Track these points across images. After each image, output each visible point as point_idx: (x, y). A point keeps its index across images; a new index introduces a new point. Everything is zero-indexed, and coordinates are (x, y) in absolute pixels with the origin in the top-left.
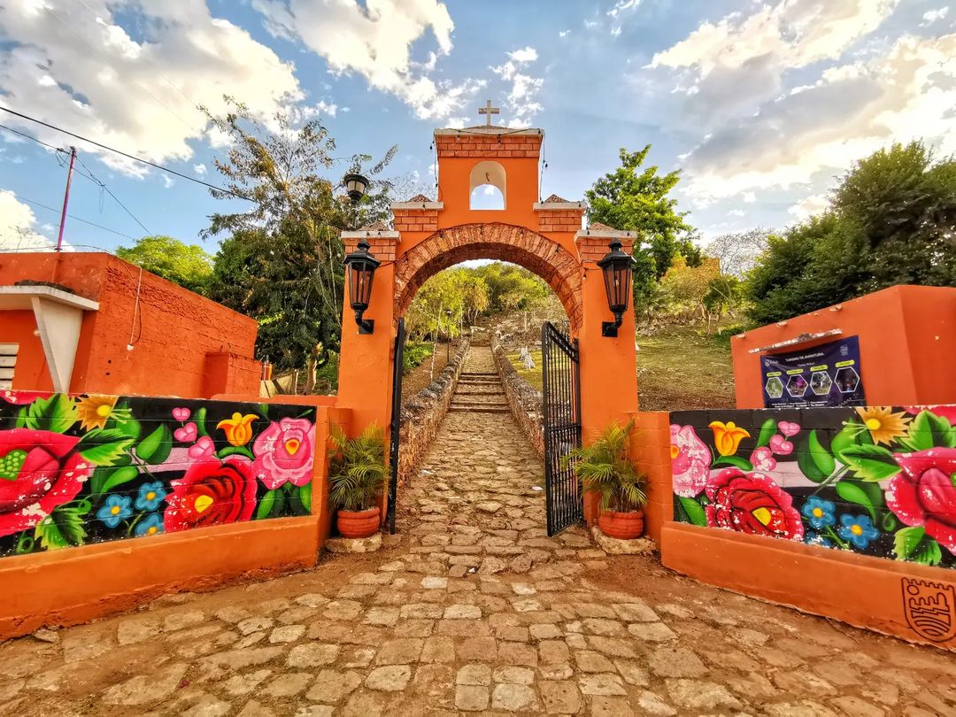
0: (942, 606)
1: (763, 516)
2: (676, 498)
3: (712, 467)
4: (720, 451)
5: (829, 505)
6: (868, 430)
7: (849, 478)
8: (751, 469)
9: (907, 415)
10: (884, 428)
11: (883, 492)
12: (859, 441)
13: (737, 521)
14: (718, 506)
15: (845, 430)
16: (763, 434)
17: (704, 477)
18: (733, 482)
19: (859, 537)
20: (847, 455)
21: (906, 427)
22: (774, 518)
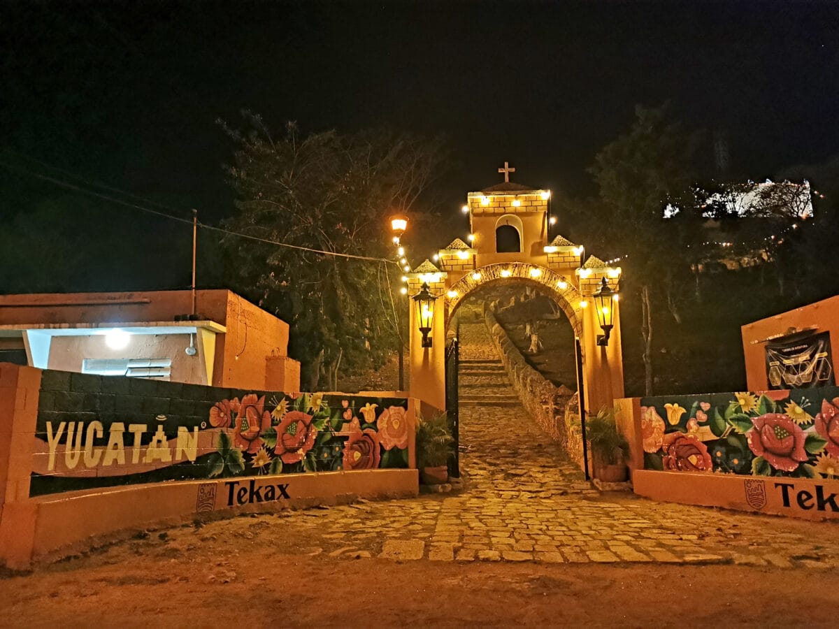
0: (760, 491)
1: (693, 459)
2: (646, 454)
3: (666, 432)
4: (670, 421)
5: (724, 449)
6: (740, 406)
7: (733, 433)
8: (687, 432)
9: (756, 397)
10: (747, 404)
11: (747, 438)
12: (736, 412)
13: (680, 465)
14: (669, 457)
15: (731, 405)
16: (693, 411)
17: (661, 439)
18: (678, 441)
19: (737, 465)
20: (731, 419)
21: (755, 403)
22: (699, 460)
